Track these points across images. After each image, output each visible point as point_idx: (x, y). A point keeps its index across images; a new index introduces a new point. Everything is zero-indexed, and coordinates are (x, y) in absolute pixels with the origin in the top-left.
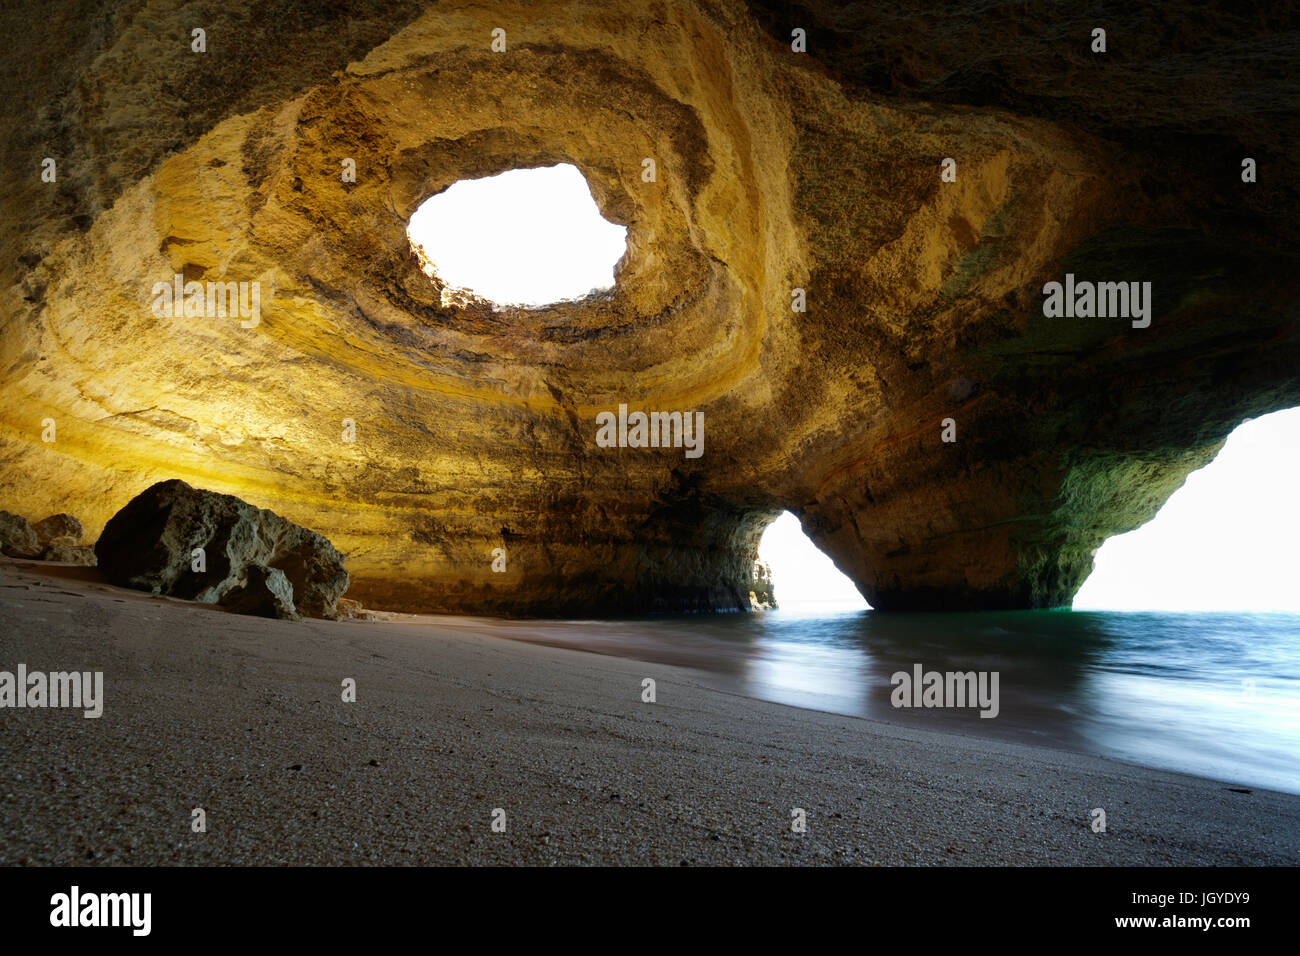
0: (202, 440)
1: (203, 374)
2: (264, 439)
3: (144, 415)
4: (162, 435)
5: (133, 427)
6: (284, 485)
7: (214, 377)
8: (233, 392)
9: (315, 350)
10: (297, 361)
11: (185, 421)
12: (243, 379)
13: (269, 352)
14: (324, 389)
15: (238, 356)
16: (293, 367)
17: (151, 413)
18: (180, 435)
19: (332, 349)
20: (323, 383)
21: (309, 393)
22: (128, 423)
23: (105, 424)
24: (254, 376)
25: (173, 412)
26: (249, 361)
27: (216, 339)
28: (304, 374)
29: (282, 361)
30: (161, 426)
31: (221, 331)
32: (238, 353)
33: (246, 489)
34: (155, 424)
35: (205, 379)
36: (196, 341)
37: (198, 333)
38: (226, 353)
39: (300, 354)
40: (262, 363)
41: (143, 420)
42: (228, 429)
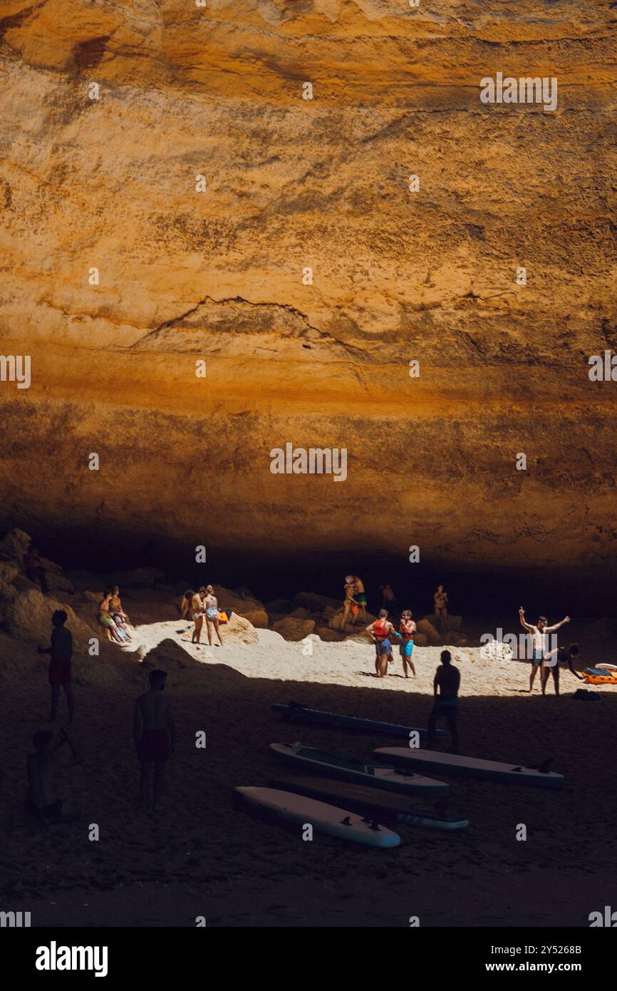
0: (324, 335)
1: (236, 220)
2: (437, 305)
3: (194, 318)
4: (241, 344)
5: (188, 341)
6: (525, 389)
7: (259, 219)
8: (304, 235)
9: (421, 92)
10: (393, 129)
11: (264, 310)
12: (309, 203)
13: (331, 131)
14: (489, 165)
15: (276, 164)
16: (391, 145)
17: (203, 311)
18: (265, 337)
19: (462, 71)
20: (478, 154)
21: (461, 185)
22: (176, 337)
23: (142, 347)
24: (328, 191)
25: (239, 299)
26: (307, 165)
27: (215, 149)
28: (422, 152)
29: (365, 141)
30: (228, 330)
31: (213, 132)
32: (276, 158)
33: (451, 411)
34: (217, 328)
35: (243, 227)
36: (177, 168)
37: (173, 153)
38: (248, 166)
39: (394, 113)
40: (331, 158)
41: (195, 326)
42: (360, 303)
